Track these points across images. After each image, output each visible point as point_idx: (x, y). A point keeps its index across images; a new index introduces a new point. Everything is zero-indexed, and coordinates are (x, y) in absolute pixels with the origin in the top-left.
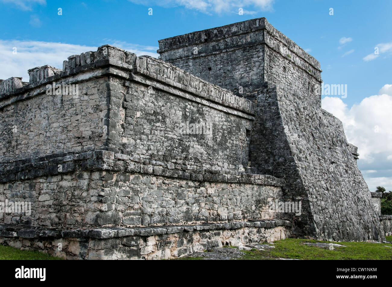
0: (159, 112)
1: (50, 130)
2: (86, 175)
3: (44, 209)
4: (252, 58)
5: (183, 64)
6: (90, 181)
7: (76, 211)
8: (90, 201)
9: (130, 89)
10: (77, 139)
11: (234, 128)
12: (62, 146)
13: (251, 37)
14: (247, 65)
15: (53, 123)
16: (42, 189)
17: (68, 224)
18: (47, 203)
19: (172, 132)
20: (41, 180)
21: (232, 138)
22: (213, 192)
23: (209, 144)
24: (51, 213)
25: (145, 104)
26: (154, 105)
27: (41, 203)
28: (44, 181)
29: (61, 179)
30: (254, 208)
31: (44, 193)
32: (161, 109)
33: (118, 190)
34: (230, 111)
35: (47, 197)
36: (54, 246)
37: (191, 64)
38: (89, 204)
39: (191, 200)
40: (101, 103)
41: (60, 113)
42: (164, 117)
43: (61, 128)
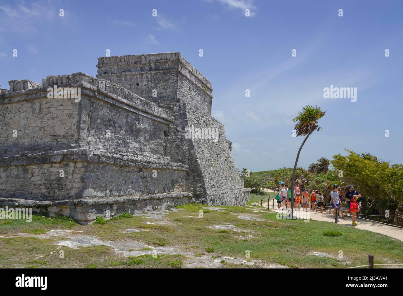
0: (112, 119)
1: (29, 128)
2: (72, 164)
3: (36, 186)
4: (169, 80)
5: (117, 78)
6: (75, 169)
7: (63, 188)
8: (74, 181)
9: (94, 104)
10: (53, 136)
11: (157, 130)
12: (40, 141)
13: (169, 65)
14: (165, 84)
15: (32, 123)
16: (34, 173)
17: (56, 197)
18: (38, 182)
19: (119, 133)
20: (34, 167)
21: (156, 137)
22: (147, 175)
23: (141, 141)
24: (41, 189)
25: (103, 114)
26: (109, 115)
27: (33, 182)
28: (36, 167)
29: (51, 167)
30: (170, 185)
31: (36, 175)
32: (113, 118)
33: (93, 174)
34: (155, 119)
35: (38, 178)
36: (49, 211)
37: (123, 79)
38: (73, 183)
39: (134, 181)
40: (73, 113)
41: (39, 117)
42: (115, 123)
43: (38, 127)
